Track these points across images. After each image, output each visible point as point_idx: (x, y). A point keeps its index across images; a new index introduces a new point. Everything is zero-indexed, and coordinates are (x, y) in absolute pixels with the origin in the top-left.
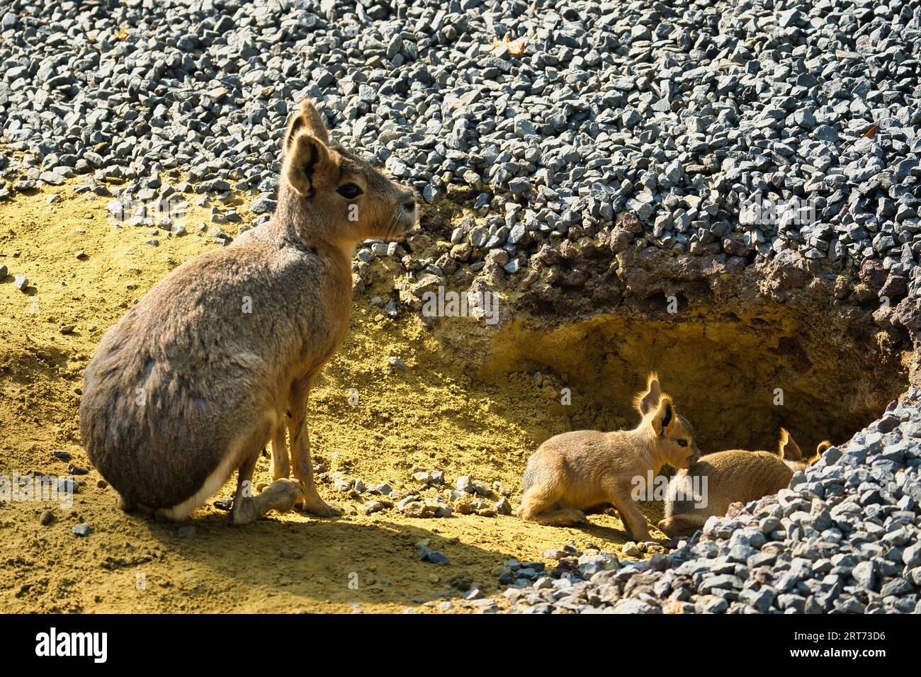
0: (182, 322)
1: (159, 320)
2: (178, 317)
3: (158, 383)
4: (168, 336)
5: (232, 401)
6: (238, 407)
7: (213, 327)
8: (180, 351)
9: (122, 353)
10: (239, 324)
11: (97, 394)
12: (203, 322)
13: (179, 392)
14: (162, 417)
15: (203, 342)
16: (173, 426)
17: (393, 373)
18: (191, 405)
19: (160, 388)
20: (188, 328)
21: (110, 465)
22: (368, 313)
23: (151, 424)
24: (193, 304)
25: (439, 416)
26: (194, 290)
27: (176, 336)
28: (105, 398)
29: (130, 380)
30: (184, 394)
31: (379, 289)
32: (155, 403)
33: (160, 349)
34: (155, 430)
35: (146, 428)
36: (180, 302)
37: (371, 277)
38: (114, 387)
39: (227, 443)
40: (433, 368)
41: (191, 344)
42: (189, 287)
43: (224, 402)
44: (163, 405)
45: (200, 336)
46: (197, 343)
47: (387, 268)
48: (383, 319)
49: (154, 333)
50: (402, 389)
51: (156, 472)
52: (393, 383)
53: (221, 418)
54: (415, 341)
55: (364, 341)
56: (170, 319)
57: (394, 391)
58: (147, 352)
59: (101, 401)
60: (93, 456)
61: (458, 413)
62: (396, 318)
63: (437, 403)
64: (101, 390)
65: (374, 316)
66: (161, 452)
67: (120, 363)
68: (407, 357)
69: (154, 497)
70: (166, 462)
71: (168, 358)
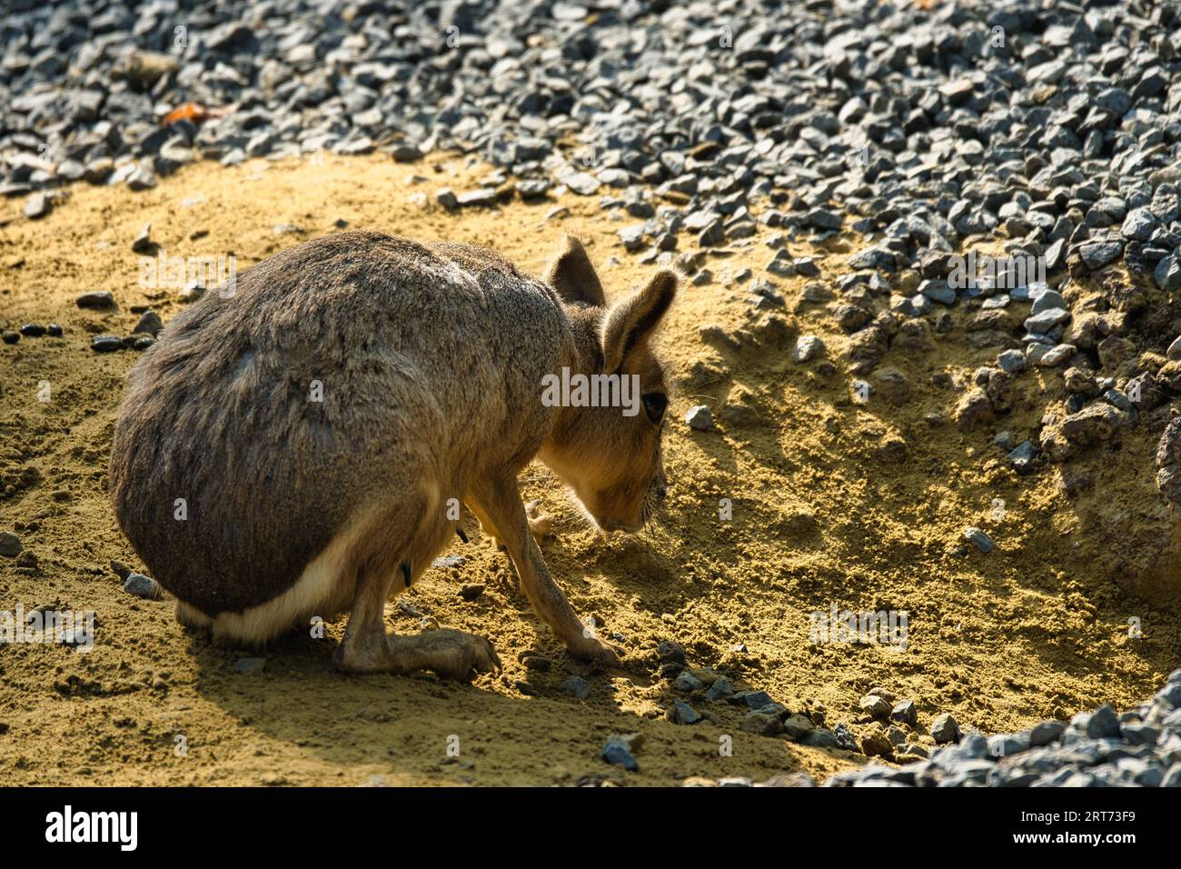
0: (315, 299)
1: (279, 291)
2: (311, 291)
3: (254, 383)
4: (287, 316)
5: (374, 441)
6: (380, 452)
7: (365, 321)
8: (301, 341)
9: (203, 333)
10: (416, 330)
11: (149, 397)
12: (349, 307)
13: (285, 405)
14: (250, 440)
15: (342, 338)
16: (266, 458)
17: (964, 553)
18: (303, 431)
19: (257, 390)
20: (322, 310)
21: (151, 520)
22: (975, 457)
23: (230, 449)
24: (340, 278)
25: (1011, 635)
26: (346, 261)
27: (299, 318)
28: (161, 403)
29: (209, 375)
30: (294, 407)
31: (1016, 421)
32: (243, 413)
33: (268, 331)
34: (235, 459)
35: (221, 455)
36: (320, 271)
37: (1009, 398)
38: (179, 384)
39: (350, 506)
40: (1055, 562)
41: (321, 335)
42: (340, 256)
43: (361, 439)
44: (257, 419)
45: (339, 327)
46: (332, 335)
47: (1043, 386)
48: (995, 467)
49: (264, 307)
50: (966, 582)
51: (226, 533)
52: (953, 570)
53: (350, 462)
54: (1037, 512)
55: (940, 497)
56: (296, 294)
57: (946, 581)
58: (245, 333)
59: (154, 408)
60: (125, 503)
61: (1053, 636)
62: (1023, 472)
63: (1018, 614)
64: (157, 390)
65: (984, 462)
66: (240, 501)
67: (197, 348)
68: (1011, 534)
69: (216, 583)
70: (245, 518)
71: (279, 347)
